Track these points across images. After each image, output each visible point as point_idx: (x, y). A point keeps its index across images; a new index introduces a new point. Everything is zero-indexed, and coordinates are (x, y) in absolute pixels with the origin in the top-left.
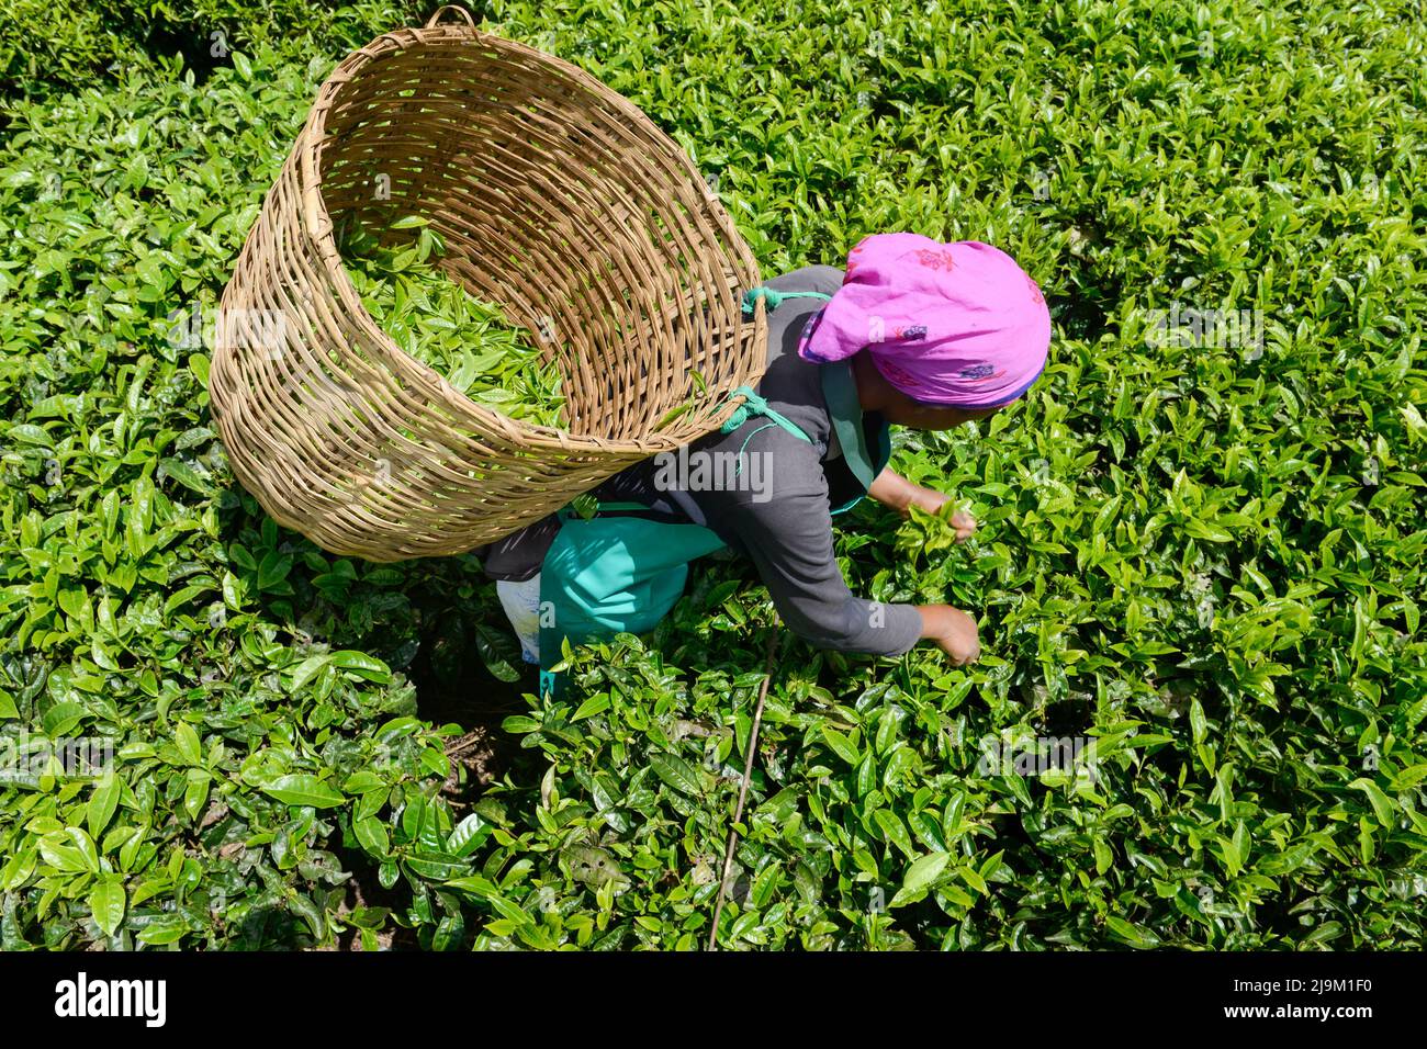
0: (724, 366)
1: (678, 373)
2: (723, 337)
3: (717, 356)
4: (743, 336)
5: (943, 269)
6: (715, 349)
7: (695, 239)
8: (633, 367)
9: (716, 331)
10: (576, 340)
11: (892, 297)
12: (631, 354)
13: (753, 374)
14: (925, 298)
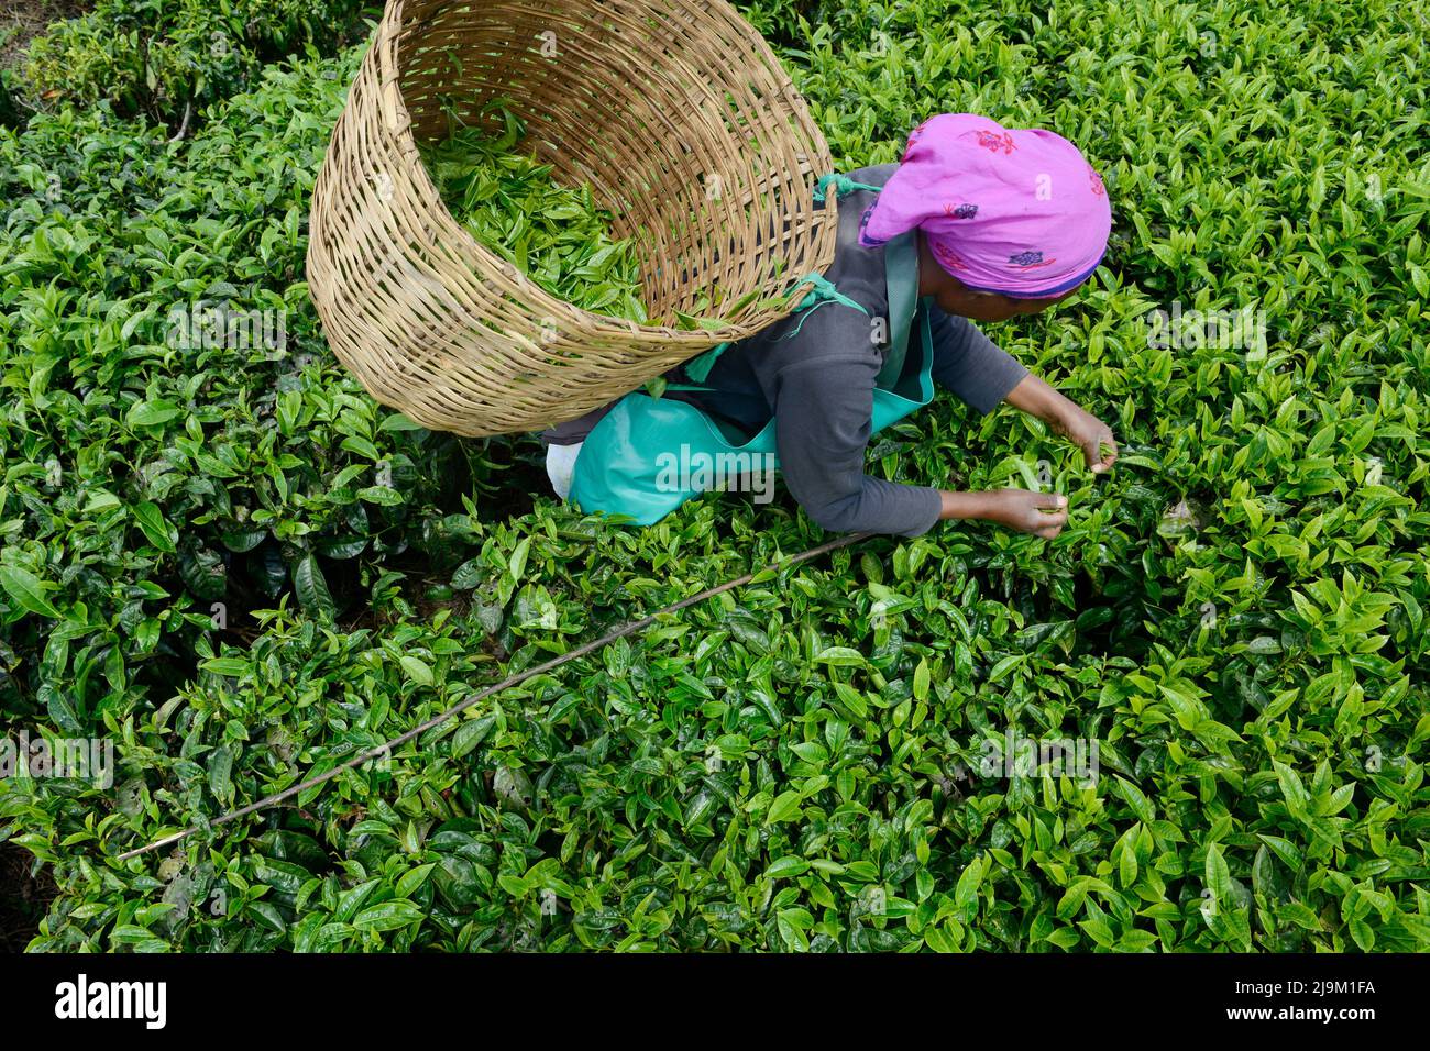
0: (793, 253)
1: (749, 259)
2: (794, 223)
3: (787, 243)
4: (814, 223)
5: (1002, 150)
6: (787, 235)
7: (769, 124)
8: (707, 253)
9: (788, 217)
10: (653, 223)
11: (946, 177)
12: (704, 238)
13: (821, 262)
14: (979, 180)
